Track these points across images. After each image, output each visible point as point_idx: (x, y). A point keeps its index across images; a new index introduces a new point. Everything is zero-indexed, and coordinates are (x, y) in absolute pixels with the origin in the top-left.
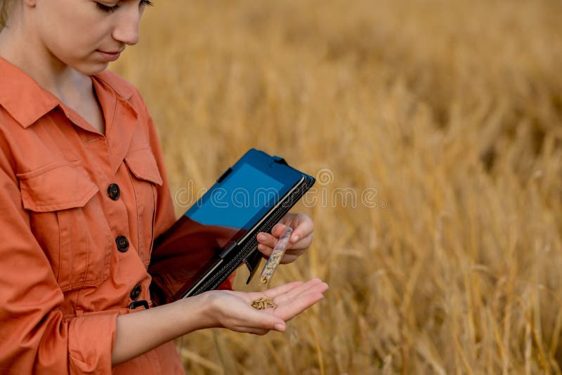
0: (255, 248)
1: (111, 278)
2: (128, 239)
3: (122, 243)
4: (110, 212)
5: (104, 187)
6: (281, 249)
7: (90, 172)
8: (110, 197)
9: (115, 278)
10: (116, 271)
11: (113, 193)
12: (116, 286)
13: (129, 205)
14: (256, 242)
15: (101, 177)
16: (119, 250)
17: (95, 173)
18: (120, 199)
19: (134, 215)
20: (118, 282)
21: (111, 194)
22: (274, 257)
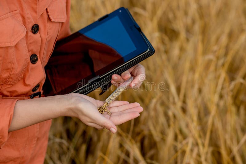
0: (109, 81)
1: (24, 79)
2: (38, 55)
3: (34, 59)
4: (31, 41)
5: (30, 26)
6: (123, 87)
7: (23, 17)
8: (32, 32)
9: (26, 80)
10: (27, 76)
11: (35, 30)
12: (25, 85)
13: (43, 36)
14: (110, 78)
15: (29, 21)
16: (31, 62)
17: (26, 18)
18: (38, 33)
19: (44, 42)
20: (27, 82)
21: (33, 31)
22: (118, 91)
